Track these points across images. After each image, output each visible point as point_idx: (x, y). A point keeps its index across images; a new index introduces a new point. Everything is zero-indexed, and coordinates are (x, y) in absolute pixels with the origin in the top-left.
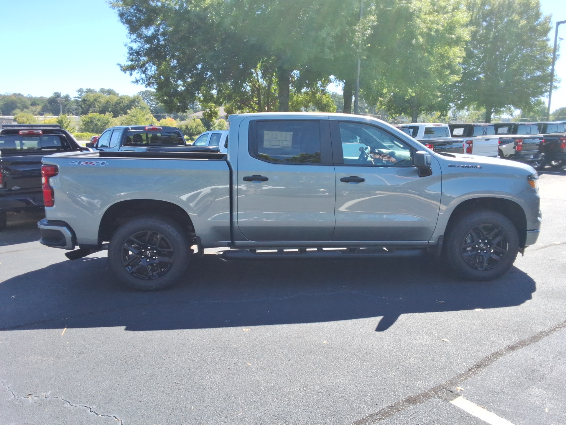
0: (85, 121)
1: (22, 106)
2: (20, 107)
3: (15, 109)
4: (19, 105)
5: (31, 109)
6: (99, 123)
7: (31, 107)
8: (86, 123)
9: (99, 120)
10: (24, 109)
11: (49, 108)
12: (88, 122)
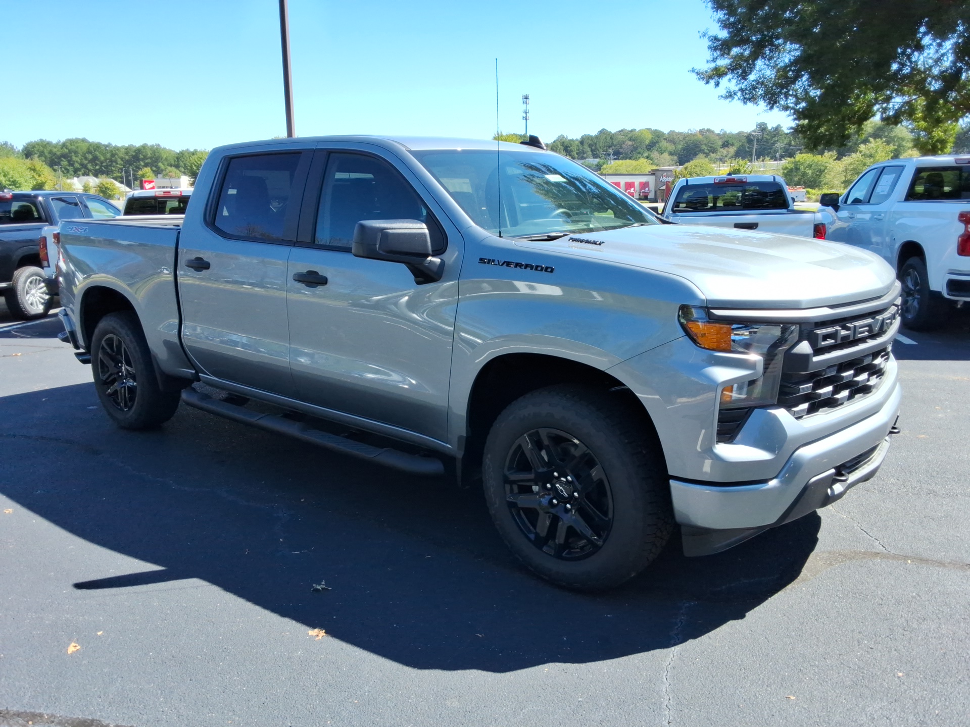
0: (787, 168)
1: (707, 150)
2: (705, 151)
3: (698, 154)
4: (704, 147)
5: (720, 152)
6: (810, 172)
7: (722, 150)
8: (788, 172)
9: (810, 166)
10: (711, 153)
11: (747, 150)
12: (791, 170)
